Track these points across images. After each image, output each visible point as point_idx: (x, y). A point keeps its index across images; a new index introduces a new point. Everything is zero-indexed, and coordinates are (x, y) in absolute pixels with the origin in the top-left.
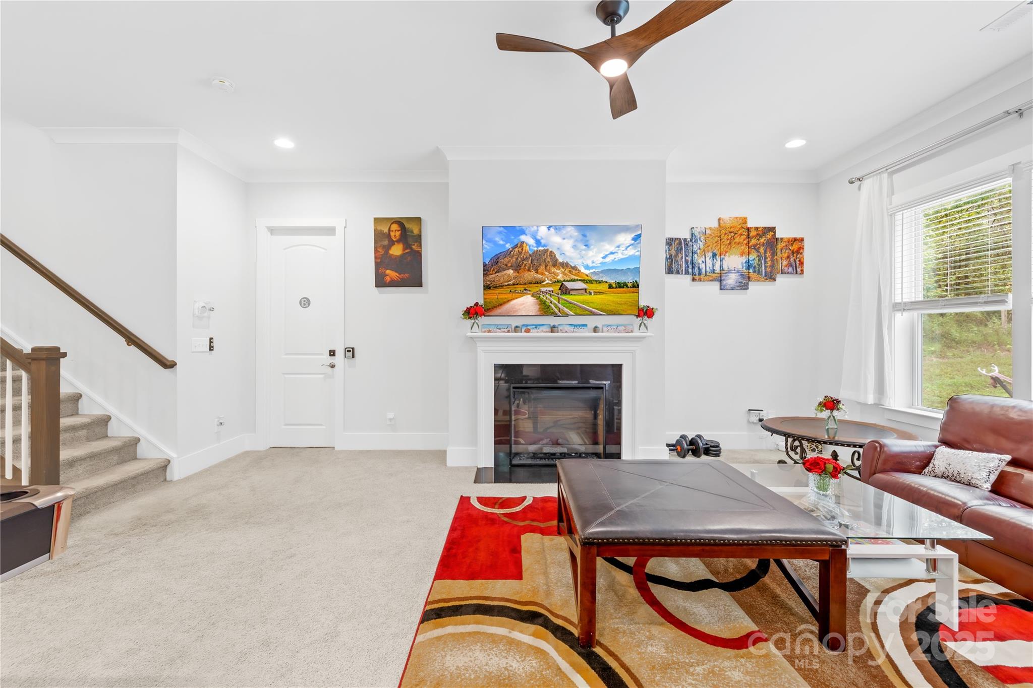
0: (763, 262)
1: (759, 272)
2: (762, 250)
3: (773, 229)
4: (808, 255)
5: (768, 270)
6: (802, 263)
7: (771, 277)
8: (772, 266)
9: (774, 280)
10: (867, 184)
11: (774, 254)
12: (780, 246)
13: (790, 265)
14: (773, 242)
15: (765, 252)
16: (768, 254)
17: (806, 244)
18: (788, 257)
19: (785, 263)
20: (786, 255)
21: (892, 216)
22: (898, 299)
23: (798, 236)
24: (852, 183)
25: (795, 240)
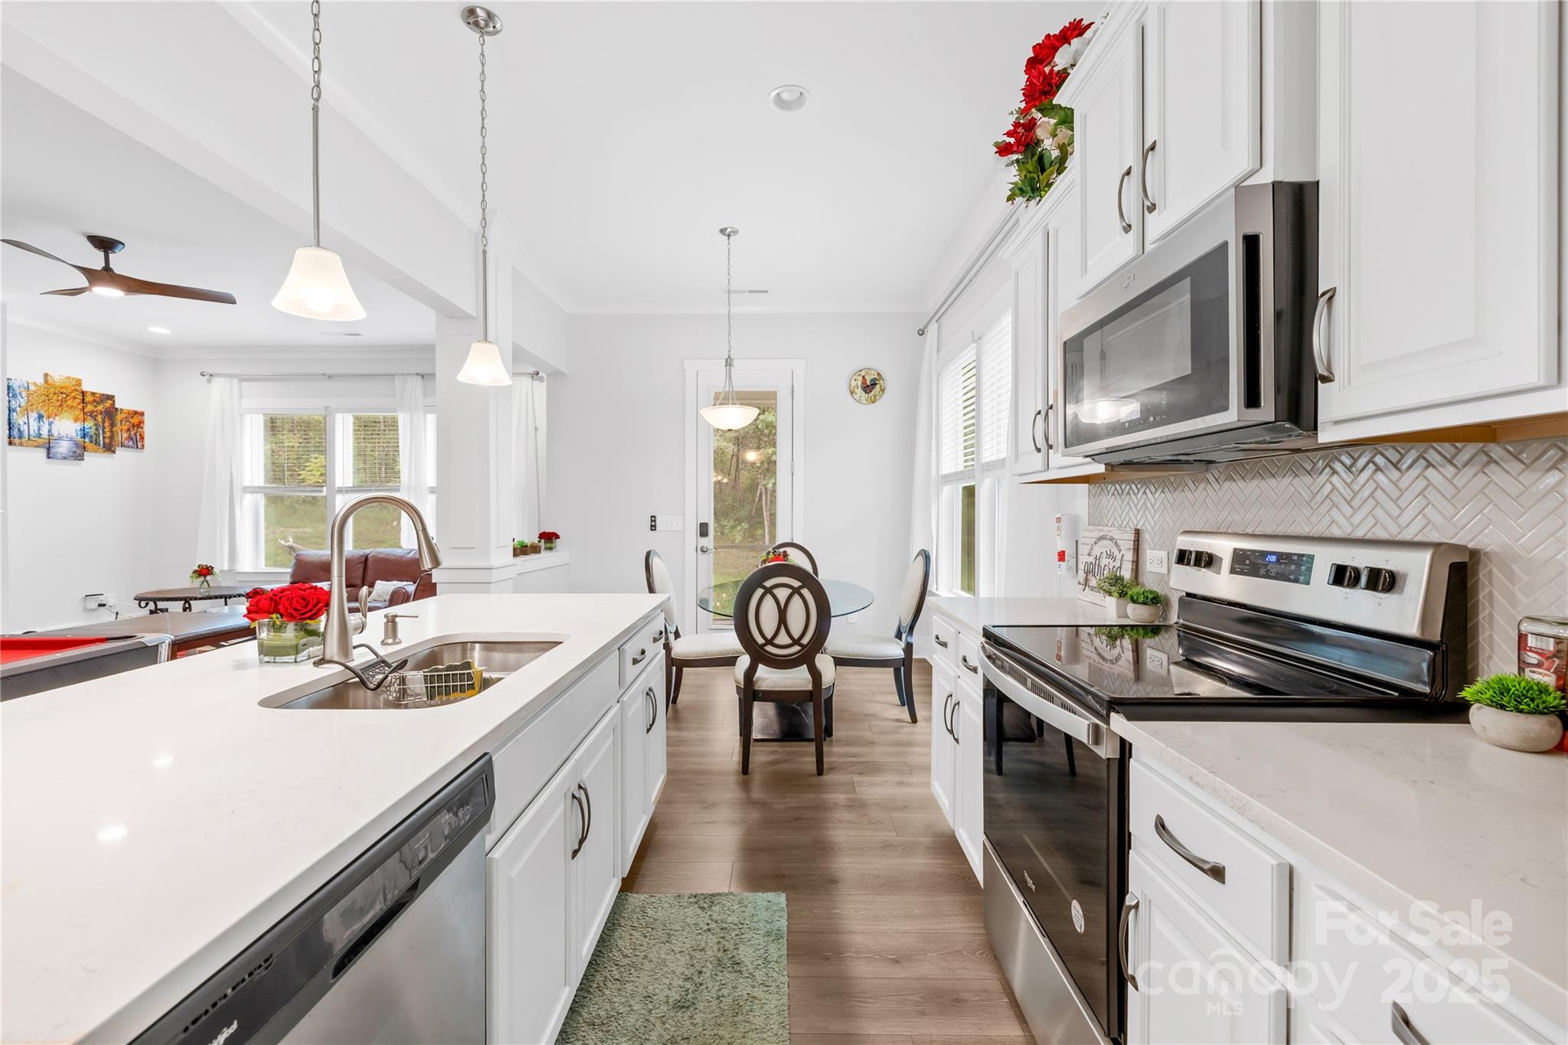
0: (101, 432)
1: (97, 443)
2: (99, 418)
3: (111, 398)
4: (148, 429)
5: (107, 441)
6: (142, 438)
7: (109, 448)
8: (112, 438)
9: (114, 452)
10: (217, 382)
11: (112, 425)
12: (119, 417)
13: (130, 438)
14: (111, 413)
15: (104, 422)
16: (107, 424)
17: (146, 418)
18: (129, 430)
19: (125, 435)
20: (126, 427)
21: (241, 415)
22: (247, 483)
23: (139, 409)
24: (203, 375)
25: (136, 413)
